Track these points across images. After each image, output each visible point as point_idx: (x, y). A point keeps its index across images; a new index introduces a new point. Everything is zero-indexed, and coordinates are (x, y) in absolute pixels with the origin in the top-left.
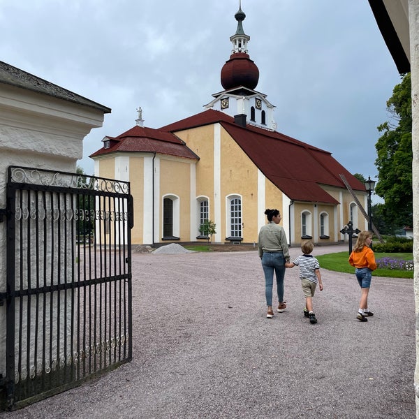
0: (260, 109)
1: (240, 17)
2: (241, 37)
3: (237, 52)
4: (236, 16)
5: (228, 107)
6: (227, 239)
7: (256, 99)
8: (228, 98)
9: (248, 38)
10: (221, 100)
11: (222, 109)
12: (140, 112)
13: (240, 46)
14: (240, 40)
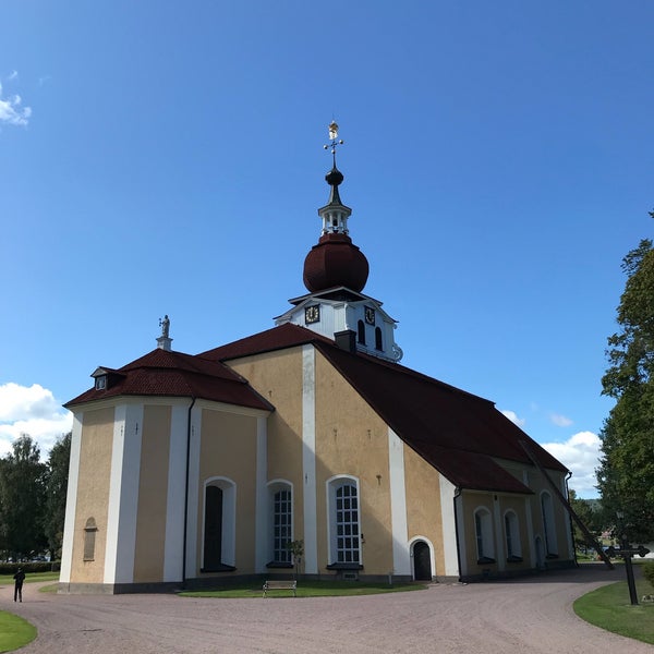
0: (373, 324)
1: (335, 179)
2: (337, 210)
3: (331, 232)
4: (327, 178)
5: (318, 320)
6: (329, 568)
7: (366, 308)
8: (318, 307)
9: (349, 212)
10: (306, 309)
11: (307, 323)
12: (167, 324)
13: (335, 223)
14: (335, 215)
